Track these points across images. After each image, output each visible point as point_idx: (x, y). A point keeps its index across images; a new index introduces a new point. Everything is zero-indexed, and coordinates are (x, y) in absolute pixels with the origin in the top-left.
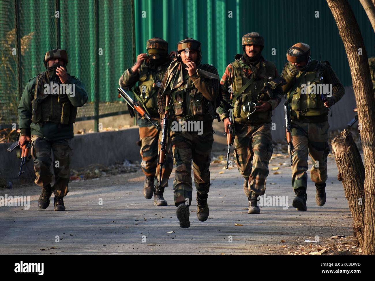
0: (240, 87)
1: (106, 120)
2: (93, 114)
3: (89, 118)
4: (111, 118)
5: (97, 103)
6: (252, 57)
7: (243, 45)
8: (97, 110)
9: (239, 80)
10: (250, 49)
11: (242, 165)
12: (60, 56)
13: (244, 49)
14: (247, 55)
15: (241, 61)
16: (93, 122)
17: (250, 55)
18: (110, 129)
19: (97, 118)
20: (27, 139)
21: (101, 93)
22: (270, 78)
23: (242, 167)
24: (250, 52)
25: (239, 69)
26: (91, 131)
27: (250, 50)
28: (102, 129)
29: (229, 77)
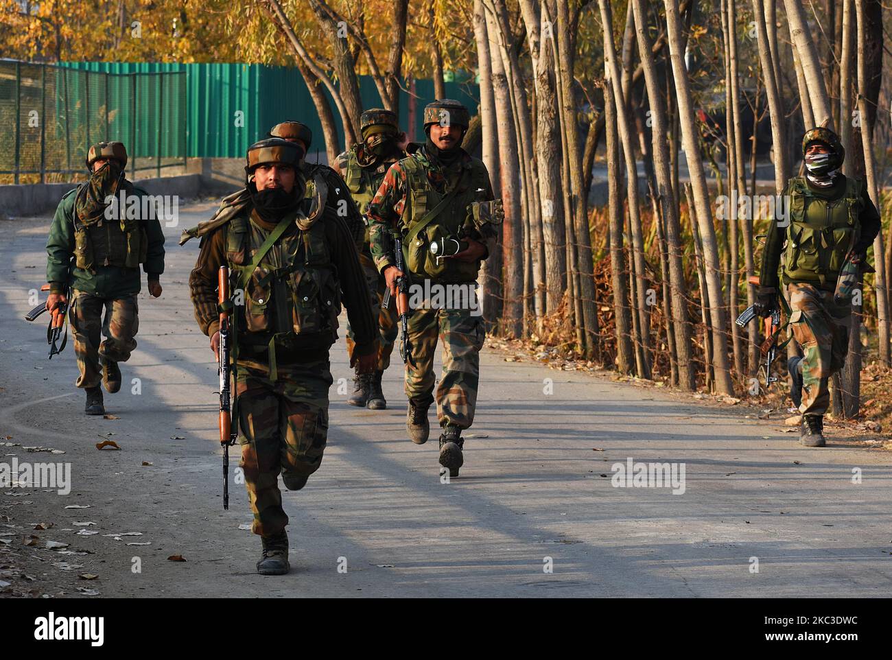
0: (422, 210)
1: (165, 169)
2: (156, 165)
3: (154, 168)
4: (168, 168)
5: (160, 157)
6: (445, 149)
7: (426, 124)
8: (159, 162)
9: (419, 196)
10: (441, 133)
11: (418, 364)
12: (113, 154)
13: (428, 131)
14: (434, 145)
15: (420, 157)
16: (156, 170)
17: (441, 145)
18: (168, 176)
19: (159, 167)
20: (60, 299)
21: (162, 151)
22: (479, 190)
23: (420, 369)
24: (441, 139)
25: (418, 173)
26: (155, 177)
27: (443, 135)
28: (162, 176)
29: (394, 189)
